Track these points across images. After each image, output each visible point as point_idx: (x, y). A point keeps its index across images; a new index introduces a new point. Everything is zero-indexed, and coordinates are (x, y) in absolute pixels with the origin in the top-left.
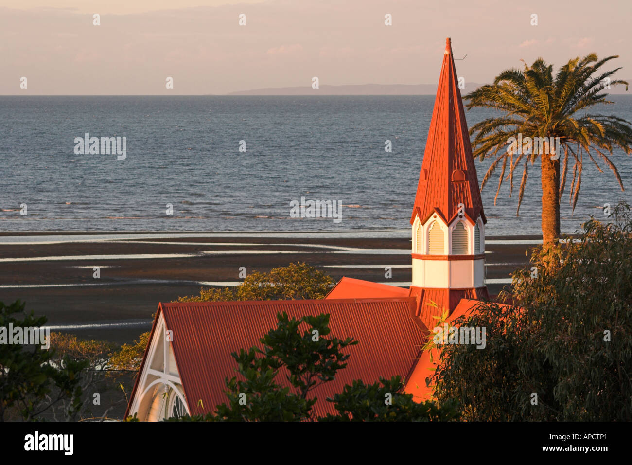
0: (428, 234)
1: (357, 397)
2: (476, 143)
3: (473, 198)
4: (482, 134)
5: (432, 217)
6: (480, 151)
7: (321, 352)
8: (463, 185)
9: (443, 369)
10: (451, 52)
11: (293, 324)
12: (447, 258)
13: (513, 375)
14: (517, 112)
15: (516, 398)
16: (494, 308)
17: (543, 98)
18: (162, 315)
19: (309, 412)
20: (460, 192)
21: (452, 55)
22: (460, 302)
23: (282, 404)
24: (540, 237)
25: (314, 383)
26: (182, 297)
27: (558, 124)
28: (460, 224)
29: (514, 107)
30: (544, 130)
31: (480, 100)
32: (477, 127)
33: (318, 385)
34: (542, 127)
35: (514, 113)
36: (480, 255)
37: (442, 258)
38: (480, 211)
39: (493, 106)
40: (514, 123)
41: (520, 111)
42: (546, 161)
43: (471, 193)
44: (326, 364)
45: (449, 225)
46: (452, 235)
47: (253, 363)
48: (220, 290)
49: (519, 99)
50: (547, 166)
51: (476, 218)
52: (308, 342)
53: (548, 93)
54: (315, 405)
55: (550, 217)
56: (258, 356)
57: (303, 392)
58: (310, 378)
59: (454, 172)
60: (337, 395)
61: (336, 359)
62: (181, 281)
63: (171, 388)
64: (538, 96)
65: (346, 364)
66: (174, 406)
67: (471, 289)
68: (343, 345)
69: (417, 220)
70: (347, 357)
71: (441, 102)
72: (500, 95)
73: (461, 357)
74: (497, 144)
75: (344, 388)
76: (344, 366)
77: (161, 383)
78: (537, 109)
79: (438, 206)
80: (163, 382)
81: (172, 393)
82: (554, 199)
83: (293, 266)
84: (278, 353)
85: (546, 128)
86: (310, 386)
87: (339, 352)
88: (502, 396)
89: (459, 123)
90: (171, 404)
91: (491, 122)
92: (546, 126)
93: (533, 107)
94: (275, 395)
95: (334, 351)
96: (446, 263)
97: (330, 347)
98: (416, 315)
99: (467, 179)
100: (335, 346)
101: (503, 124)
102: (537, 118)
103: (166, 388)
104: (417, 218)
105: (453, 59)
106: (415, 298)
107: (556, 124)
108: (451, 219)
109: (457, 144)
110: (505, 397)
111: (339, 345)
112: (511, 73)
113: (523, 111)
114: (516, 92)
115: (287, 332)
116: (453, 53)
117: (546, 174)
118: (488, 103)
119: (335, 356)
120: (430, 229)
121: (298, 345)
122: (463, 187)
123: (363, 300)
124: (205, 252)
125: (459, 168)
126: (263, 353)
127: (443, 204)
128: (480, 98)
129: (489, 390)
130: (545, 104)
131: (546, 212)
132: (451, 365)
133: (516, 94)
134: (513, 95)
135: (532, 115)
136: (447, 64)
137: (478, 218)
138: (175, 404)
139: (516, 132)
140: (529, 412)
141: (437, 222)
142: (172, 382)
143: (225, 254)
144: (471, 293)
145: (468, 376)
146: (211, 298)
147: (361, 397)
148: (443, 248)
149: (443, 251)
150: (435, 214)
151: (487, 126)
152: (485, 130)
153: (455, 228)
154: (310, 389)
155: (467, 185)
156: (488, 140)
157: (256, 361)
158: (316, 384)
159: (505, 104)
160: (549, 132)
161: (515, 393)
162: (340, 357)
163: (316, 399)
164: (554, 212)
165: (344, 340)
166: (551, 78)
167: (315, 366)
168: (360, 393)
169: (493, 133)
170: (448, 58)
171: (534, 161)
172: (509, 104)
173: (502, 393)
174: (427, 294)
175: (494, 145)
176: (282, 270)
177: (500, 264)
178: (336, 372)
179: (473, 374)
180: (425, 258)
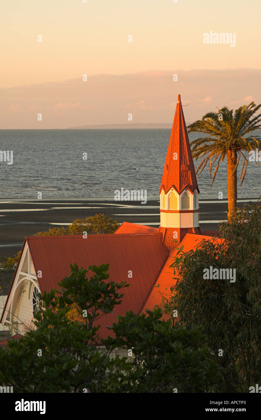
0: (169, 199)
1: (129, 325)
2: (193, 150)
3: (192, 180)
4: (196, 146)
5: (171, 190)
6: (195, 155)
7: (103, 292)
8: (187, 173)
9: (180, 282)
10: (181, 102)
11: (81, 273)
12: (179, 212)
13: (222, 285)
14: (214, 135)
15: (225, 300)
16: (210, 245)
17: (228, 127)
18: (27, 243)
19: (94, 337)
20: (186, 176)
21: (181, 104)
22: (186, 235)
23: (73, 335)
24: (227, 200)
25: (98, 315)
26: (40, 232)
27: (236, 141)
28: (186, 194)
29: (213, 132)
30: (228, 144)
31: (195, 129)
32: (193, 142)
33: (101, 317)
34: (227, 142)
35: (213, 135)
36: (196, 210)
37: (176, 212)
38: (196, 187)
39: (202, 132)
40: (213, 140)
41: (216, 134)
42: (230, 160)
43: (192, 177)
44: (106, 300)
45: (179, 194)
46: (182, 199)
47: (54, 300)
48: (59, 228)
49: (215, 128)
50: (230, 163)
51: (194, 190)
52: (93, 286)
53: (230, 125)
54: (98, 331)
55: (232, 190)
56: (57, 295)
57: (90, 321)
58: (95, 311)
59: (182, 166)
60: (114, 324)
61: (113, 297)
62: (42, 223)
63: (32, 282)
64: (225, 126)
65: (121, 301)
66: (34, 292)
67: (191, 228)
68: (119, 287)
69: (163, 192)
70: (122, 296)
71: (175, 128)
72: (205, 126)
73: (191, 275)
74: (203, 152)
75: (120, 319)
76: (119, 303)
77: (26, 279)
78: (224, 133)
79: (174, 184)
80: (28, 279)
81: (33, 285)
82: (233, 180)
83: (97, 216)
84: (71, 293)
85: (229, 143)
86: (95, 317)
87: (116, 292)
88: (216, 298)
89: (185, 140)
90: (32, 291)
91: (201, 140)
92: (230, 142)
93: (223, 132)
94: (67, 329)
95: (112, 291)
96: (178, 214)
97: (109, 289)
98: (163, 242)
99: (189, 170)
100: (113, 288)
101: (207, 141)
102: (225, 138)
103: (29, 282)
104: (163, 191)
105: (181, 106)
106: (162, 233)
107: (235, 141)
108: (181, 191)
109: (184, 151)
110: (218, 298)
111: (116, 287)
112: (211, 114)
113: (218, 134)
114: (214, 124)
115: (77, 279)
116: (182, 102)
117: (230, 167)
118: (199, 130)
119: (113, 296)
120: (170, 196)
121: (85, 288)
122: (187, 174)
123: (134, 234)
124: (54, 208)
125: (185, 164)
126: (60, 293)
127: (177, 183)
128: (195, 128)
129: (208, 294)
130: (229, 131)
131: (230, 187)
132: (186, 280)
133: (214, 125)
134: (212, 126)
135: (222, 136)
136: (178, 108)
137: (195, 190)
138: (34, 291)
139: (214, 145)
140: (233, 307)
141: (173, 192)
142: (32, 279)
143: (64, 209)
144: (191, 230)
145: (195, 286)
146: (55, 233)
147: (132, 325)
148: (177, 206)
149: (177, 208)
150: (172, 188)
151: (199, 142)
152: (198, 144)
153: (183, 196)
154: (95, 319)
155: (189, 173)
156: (199, 149)
157: (56, 299)
158: (99, 316)
159: (208, 130)
160: (231, 145)
161: (224, 297)
162: (116, 296)
163: (99, 326)
164: (234, 187)
165: (119, 283)
166: (232, 116)
167: (98, 303)
168: (132, 322)
169: (202, 146)
170: (179, 105)
171: (223, 160)
172: (210, 130)
173: (216, 296)
174: (168, 231)
175: (202, 152)
176: (92, 218)
177: (203, 213)
178: (114, 307)
179: (199, 285)
180: (168, 212)
